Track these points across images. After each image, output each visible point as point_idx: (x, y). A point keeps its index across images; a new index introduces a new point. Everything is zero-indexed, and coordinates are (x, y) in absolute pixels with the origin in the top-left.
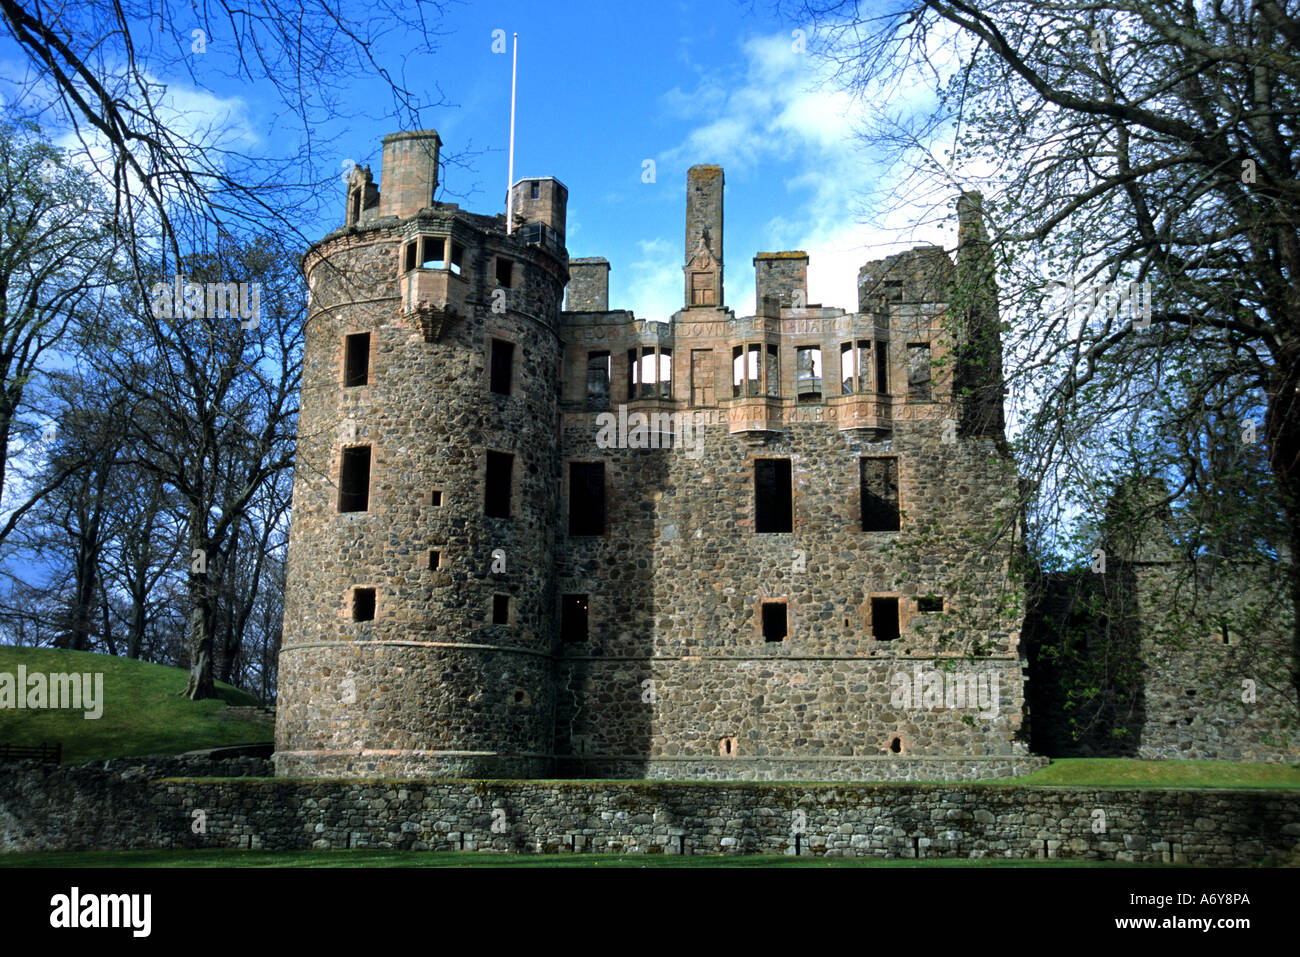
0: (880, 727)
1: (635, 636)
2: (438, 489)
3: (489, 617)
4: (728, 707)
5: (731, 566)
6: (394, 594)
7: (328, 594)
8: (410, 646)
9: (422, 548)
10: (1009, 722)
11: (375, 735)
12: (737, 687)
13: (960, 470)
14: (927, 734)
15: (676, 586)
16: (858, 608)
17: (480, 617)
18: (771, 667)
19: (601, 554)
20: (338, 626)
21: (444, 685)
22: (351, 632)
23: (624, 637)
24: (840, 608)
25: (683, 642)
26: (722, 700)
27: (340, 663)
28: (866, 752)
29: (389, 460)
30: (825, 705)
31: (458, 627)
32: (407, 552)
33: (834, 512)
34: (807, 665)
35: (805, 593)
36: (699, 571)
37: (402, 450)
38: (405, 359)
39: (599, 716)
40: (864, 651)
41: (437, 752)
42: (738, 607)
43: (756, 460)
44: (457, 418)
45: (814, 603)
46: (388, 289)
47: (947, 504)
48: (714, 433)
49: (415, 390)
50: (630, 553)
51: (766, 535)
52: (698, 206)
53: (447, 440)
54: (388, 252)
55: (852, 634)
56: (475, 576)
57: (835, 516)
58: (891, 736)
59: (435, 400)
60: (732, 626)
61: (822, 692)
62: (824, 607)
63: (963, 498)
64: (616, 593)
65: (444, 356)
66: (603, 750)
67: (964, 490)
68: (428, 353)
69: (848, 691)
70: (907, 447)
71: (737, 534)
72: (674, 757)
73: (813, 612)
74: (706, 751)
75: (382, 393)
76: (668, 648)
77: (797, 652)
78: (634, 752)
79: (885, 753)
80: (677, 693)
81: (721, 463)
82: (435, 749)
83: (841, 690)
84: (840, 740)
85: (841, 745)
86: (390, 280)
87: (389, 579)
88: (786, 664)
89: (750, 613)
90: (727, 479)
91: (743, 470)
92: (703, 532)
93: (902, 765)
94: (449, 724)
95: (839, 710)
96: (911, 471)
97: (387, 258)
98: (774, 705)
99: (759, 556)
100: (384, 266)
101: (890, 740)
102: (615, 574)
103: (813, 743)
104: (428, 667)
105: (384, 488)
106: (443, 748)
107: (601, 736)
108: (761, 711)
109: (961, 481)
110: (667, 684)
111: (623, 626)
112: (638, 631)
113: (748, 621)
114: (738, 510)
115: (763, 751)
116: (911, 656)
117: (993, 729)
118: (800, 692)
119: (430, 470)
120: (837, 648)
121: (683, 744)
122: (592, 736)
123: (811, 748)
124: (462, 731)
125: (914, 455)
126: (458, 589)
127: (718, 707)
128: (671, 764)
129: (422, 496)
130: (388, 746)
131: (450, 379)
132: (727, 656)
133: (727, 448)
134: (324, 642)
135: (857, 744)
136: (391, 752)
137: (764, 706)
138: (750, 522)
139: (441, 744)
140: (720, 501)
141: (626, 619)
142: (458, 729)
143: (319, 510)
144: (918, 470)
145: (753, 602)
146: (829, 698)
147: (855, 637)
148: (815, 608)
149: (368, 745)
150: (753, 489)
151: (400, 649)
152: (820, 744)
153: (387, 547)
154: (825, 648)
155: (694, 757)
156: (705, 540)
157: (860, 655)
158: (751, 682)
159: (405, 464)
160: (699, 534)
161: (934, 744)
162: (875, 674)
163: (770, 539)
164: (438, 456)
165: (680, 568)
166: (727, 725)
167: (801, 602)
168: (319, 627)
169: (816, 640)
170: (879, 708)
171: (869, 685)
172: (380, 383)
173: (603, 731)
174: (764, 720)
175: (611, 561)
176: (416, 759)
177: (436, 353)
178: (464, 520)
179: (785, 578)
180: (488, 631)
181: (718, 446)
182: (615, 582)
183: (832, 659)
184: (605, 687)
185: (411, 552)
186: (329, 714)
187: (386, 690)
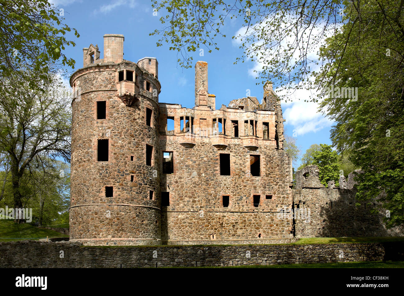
0: (255, 231)
1: (184, 205)
2: (133, 155)
3: (149, 197)
4: (213, 226)
5: (213, 185)
6: (119, 189)
7: (95, 188)
8: (126, 206)
9: (128, 174)
10: (289, 229)
11: (115, 234)
12: (215, 220)
13: (277, 160)
14: (268, 233)
15: (197, 190)
16: (250, 198)
17: (146, 197)
18: (225, 214)
19: (173, 180)
20: (100, 199)
21: (137, 218)
22: (105, 201)
23: (181, 205)
24: (244, 198)
25: (199, 207)
26: (211, 224)
27: (101, 211)
28: (252, 238)
29: (116, 144)
30: (241, 225)
31: (140, 200)
32: (123, 176)
33: (243, 170)
34: (235, 214)
35: (234, 193)
36: (204, 186)
37: (120, 142)
38: (119, 111)
39: (174, 228)
40: (251, 210)
41: (135, 239)
42: (215, 197)
43: (220, 154)
44: (137, 132)
45: (237, 196)
46: (112, 87)
47: (273, 169)
48: (207, 145)
49: (124, 122)
50: (182, 180)
51: (223, 176)
52: (201, 74)
53: (134, 139)
54: (111, 74)
55: (248, 205)
56: (145, 184)
57: (243, 171)
58: (259, 233)
59: (130, 126)
60: (214, 202)
61: (240, 221)
62: (240, 197)
63: (278, 168)
64: (178, 192)
65: (132, 112)
66: (176, 238)
67: (278, 165)
68: (127, 110)
69: (247, 221)
70: (263, 152)
71: (215, 175)
72: (198, 240)
73: (237, 199)
74: (206, 238)
75: (112, 122)
76: (195, 209)
77: (232, 210)
78: (185, 239)
79: (257, 238)
80: (198, 222)
81: (209, 154)
82: (135, 238)
83: (245, 221)
84: (245, 234)
85: (245, 236)
86: (112, 84)
87: (118, 184)
88: (230, 213)
89: (219, 199)
90: (211, 159)
91: (216, 157)
92: (205, 174)
93: (262, 241)
94: (139, 230)
95: (244, 226)
96: (264, 160)
97: (111, 76)
98: (226, 225)
99: (221, 182)
100: (110, 79)
101: (258, 235)
102: (178, 186)
103: (237, 235)
104: (132, 212)
105: (114, 154)
106: (137, 238)
107: (175, 234)
108: (222, 227)
109: (277, 163)
110: (194, 219)
111: (181, 201)
112: (186, 203)
113: (218, 201)
114: (215, 168)
115: (223, 238)
116: (264, 211)
117: (285, 231)
118: (233, 221)
119: (129, 149)
120: (244, 209)
121: (200, 236)
122: (172, 234)
123: (237, 237)
124: (142, 232)
125: (265, 155)
126: (140, 188)
127: (210, 226)
128: (196, 242)
129: (128, 157)
130: (120, 237)
131: (135, 119)
132: (212, 211)
133: (211, 150)
134: (94, 204)
135: (249, 235)
136: (121, 239)
137: (223, 225)
138: (219, 172)
139: (137, 236)
140: (210, 165)
141: (181, 200)
142: (141, 232)
143: (89, 160)
144: (266, 159)
145: (220, 195)
146: (242, 223)
147: (249, 206)
148: (237, 197)
149: (113, 237)
150: (219, 162)
151: (123, 206)
152: (239, 236)
153: (116, 173)
154: (240, 209)
155: (203, 240)
156: (205, 177)
157: (250, 211)
158: (219, 218)
159: (121, 146)
160: (203, 175)
161: (270, 235)
162: (254, 216)
163: (224, 177)
164: (132, 145)
165: (197, 185)
166: (212, 231)
167: (233, 196)
168: (92, 199)
169: (238, 207)
170: (255, 226)
171: (252, 219)
172: (111, 119)
173: (176, 233)
174: (223, 229)
175: (177, 182)
176: (129, 241)
177: (130, 110)
178: (141, 166)
179: (229, 189)
180: (148, 201)
181: (209, 149)
182: (178, 188)
183: (242, 212)
184: (176, 220)
185: (125, 175)
186: (98, 227)
187: (118, 219)
